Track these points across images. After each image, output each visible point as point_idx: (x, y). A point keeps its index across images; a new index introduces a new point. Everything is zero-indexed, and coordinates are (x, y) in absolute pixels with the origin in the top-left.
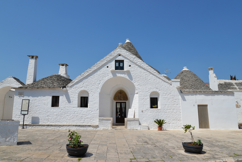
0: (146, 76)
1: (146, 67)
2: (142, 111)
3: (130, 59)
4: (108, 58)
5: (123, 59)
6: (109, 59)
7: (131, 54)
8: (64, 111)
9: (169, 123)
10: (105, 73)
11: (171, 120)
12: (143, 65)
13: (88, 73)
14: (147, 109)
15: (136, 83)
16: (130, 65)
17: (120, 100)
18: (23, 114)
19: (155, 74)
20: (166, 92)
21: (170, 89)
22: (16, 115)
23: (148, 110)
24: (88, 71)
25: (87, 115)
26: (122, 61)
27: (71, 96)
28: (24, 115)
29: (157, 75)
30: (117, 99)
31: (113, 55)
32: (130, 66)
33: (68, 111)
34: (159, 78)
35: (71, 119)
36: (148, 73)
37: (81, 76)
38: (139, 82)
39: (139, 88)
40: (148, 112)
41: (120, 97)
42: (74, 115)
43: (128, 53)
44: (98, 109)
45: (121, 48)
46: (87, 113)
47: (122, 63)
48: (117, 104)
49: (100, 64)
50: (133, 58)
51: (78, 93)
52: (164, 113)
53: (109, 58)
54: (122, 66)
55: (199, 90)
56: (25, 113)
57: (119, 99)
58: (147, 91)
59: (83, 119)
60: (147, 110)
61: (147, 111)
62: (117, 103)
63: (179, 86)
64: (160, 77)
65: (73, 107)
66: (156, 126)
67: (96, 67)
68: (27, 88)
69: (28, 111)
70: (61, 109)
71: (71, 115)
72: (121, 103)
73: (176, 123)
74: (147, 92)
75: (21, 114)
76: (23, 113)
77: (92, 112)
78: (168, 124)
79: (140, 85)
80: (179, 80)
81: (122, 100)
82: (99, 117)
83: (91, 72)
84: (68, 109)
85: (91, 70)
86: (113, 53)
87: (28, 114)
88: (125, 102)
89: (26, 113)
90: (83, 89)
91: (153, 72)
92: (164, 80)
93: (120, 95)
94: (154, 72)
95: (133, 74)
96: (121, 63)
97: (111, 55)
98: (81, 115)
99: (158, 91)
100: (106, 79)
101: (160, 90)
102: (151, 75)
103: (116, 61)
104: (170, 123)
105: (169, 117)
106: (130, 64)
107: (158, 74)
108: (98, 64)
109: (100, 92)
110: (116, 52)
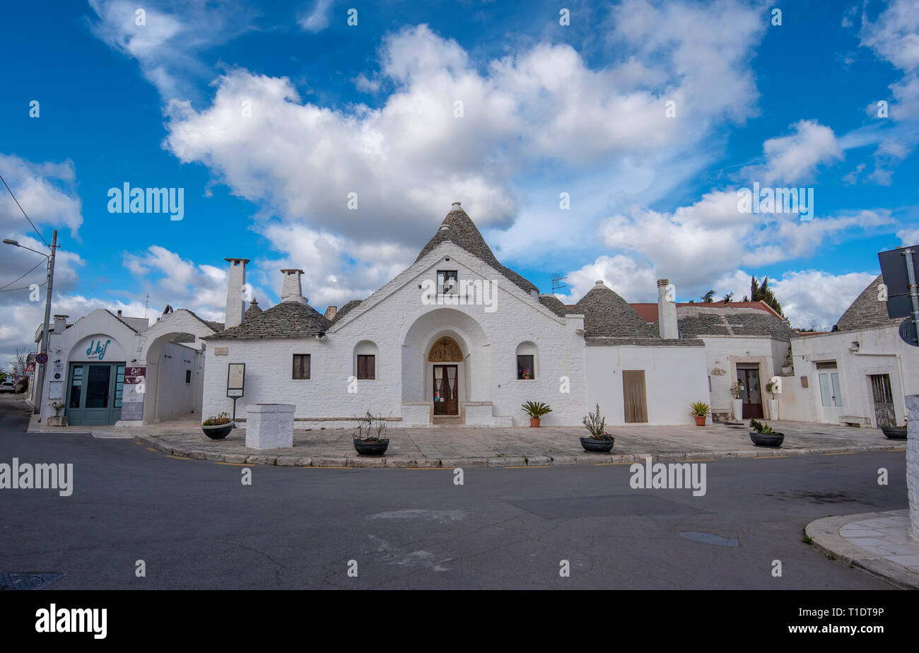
0: (508, 307)
2: (499, 386)
3: (472, 268)
6: (423, 269)
8: (324, 388)
10: (414, 301)
11: (564, 404)
13: (376, 302)
14: (511, 381)
15: (485, 322)
17: (444, 361)
18: (230, 397)
19: (527, 303)
20: (553, 343)
21: (561, 336)
22: (211, 399)
23: (511, 384)
24: (375, 297)
25: (376, 396)
26: (454, 273)
27: (337, 353)
28: (235, 398)
30: (435, 357)
31: (433, 258)
33: (331, 388)
35: (338, 406)
36: (511, 299)
38: (491, 321)
39: (493, 334)
40: (512, 387)
41: (443, 352)
42: (344, 396)
43: (466, 255)
44: (399, 383)
45: (451, 243)
46: (376, 391)
47: (454, 278)
48: (436, 370)
49: (402, 281)
51: (353, 347)
52: (547, 390)
53: (423, 267)
55: (627, 338)
56: (236, 395)
57: (440, 358)
58: (510, 340)
59: (367, 405)
61: (509, 385)
62: (435, 367)
63: (583, 329)
64: (539, 310)
65: (343, 379)
66: (527, 417)
67: (392, 287)
68: (235, 337)
69: (243, 389)
70: (316, 384)
71: (339, 398)
72: (445, 367)
73: (575, 411)
74: (510, 344)
75: (228, 396)
76: (232, 393)
77: (385, 388)
79: (494, 327)
80: (583, 316)
81: (448, 361)
82: (403, 400)
83: (383, 299)
84: (331, 382)
85: (382, 294)
86: (433, 255)
87: (243, 396)
88: (456, 366)
89: (239, 393)
90: (365, 339)
91: (523, 297)
92: (548, 315)
93: (442, 348)
96: (450, 278)
97: (428, 261)
99: (534, 339)
100: (417, 314)
101: (538, 339)
102: (520, 305)
103: (439, 273)
104: (561, 412)
105: (559, 398)
106: (471, 279)
108: (399, 279)
109: (403, 344)
110: (440, 252)
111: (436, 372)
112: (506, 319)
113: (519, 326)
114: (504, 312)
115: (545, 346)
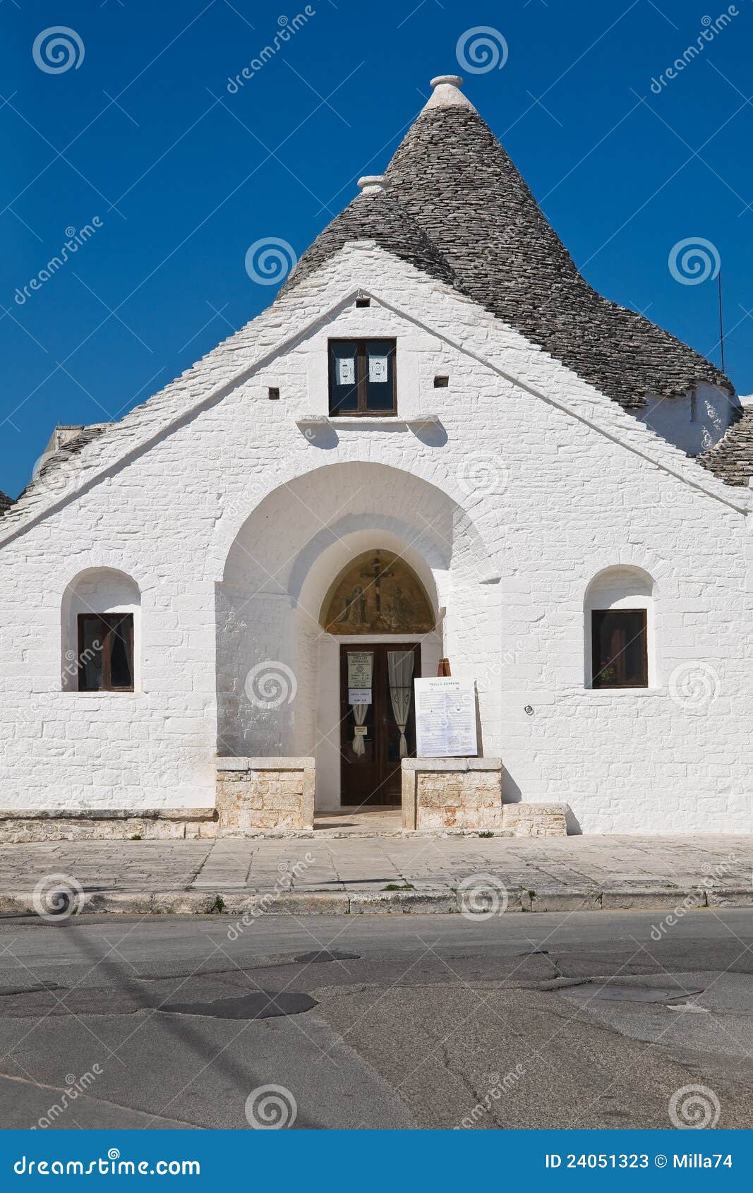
1: (557, 388)
2: (529, 709)
3: (442, 330)
4: (279, 325)
5: (387, 334)
6: (280, 337)
7: (446, 294)
10: (254, 440)
11: (737, 765)
12: (537, 371)
14: (567, 692)
15: (484, 507)
16: (442, 374)
17: (374, 630)
19: (626, 439)
20: (706, 569)
21: (733, 549)
23: (569, 702)
24: (127, 427)
25: (135, 742)
26: (386, 347)
27: (10, 611)
29: (639, 448)
30: (346, 618)
31: (317, 300)
32: (440, 382)
35: (19, 774)
37: (82, 469)
38: (507, 500)
39: (507, 545)
40: (572, 710)
41: (371, 602)
42: (37, 742)
43: (424, 289)
44: (208, 703)
45: (371, 249)
46: (134, 727)
47: (384, 361)
48: (351, 659)
49: (214, 376)
50: (466, 320)
51: (62, 590)
53: (282, 330)
54: (383, 378)
57: (363, 620)
58: (568, 563)
59: (106, 771)
60: (567, 697)
61: (562, 707)
62: (345, 649)
64: (661, 462)
65: (32, 693)
67: (186, 395)
71: (22, 747)
72: (380, 651)
74: (567, 575)
77: (167, 718)
79: (514, 520)
81: (388, 631)
82: (220, 754)
85: (151, 421)
86: (315, 292)
88: (416, 648)
90: (97, 564)
91: (611, 423)
92: (694, 480)
93: (369, 588)
94: (620, 421)
95: (463, 439)
96: (373, 361)
97: (297, 307)
98: (90, 742)
99: (643, 560)
100: (264, 481)
101: (659, 557)
103: (338, 348)
105: (720, 748)
106: (442, 365)
107: (651, 440)
108: (202, 371)
109: (221, 579)
110: (337, 277)
111: (352, 670)
112: (554, 494)
113: (595, 516)
114: (545, 471)
115: (681, 579)
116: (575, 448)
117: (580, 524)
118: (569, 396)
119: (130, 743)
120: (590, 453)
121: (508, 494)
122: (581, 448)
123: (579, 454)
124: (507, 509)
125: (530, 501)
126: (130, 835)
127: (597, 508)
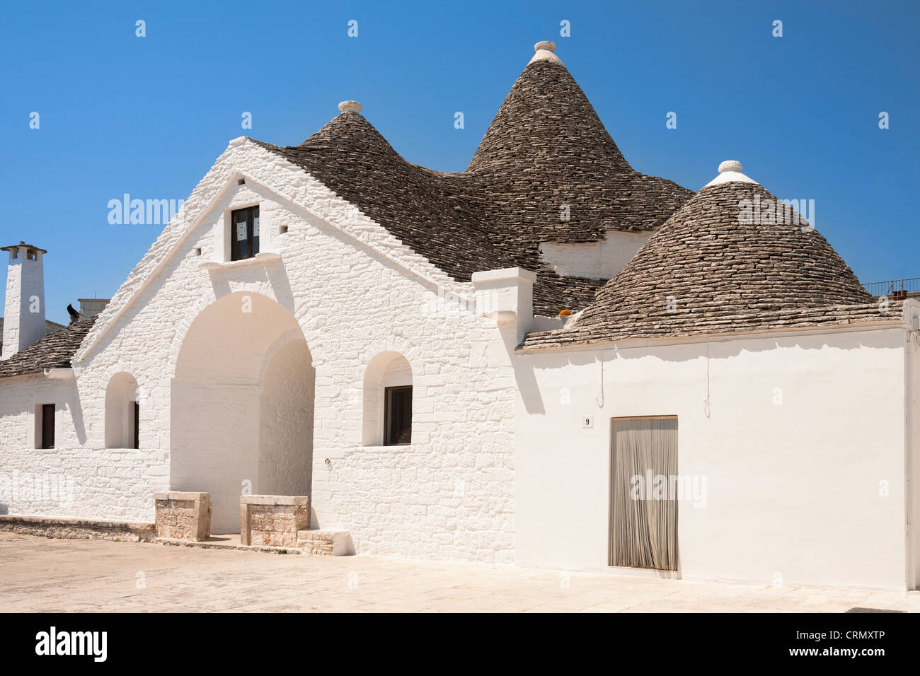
0: (352, 273)
1: (348, 221)
3: (281, 193)
4: (196, 207)
5: (253, 203)
6: (198, 212)
7: (283, 166)
8: (70, 465)
9: (449, 523)
10: (189, 284)
11: (461, 508)
12: (334, 212)
13: (131, 295)
14: (352, 449)
15: (308, 316)
16: (284, 224)
19: (389, 256)
20: (442, 352)
21: (461, 333)
23: (353, 457)
24: (129, 285)
25: (134, 480)
26: (253, 212)
27: (84, 401)
29: (398, 260)
31: (214, 185)
32: (285, 229)
33: (78, 466)
34: (414, 277)
35: (87, 498)
36: (359, 253)
37: (111, 313)
38: (320, 309)
39: (320, 342)
40: (355, 463)
42: (95, 479)
43: (270, 165)
44: (166, 456)
45: (243, 143)
46: (134, 471)
49: (167, 245)
50: (293, 182)
51: (105, 387)
52: (426, 470)
53: (198, 209)
58: (354, 353)
59: (123, 498)
60: (351, 453)
61: (349, 460)
65: (93, 450)
66: (385, 539)
67: (154, 260)
70: (61, 457)
71: (88, 483)
73: (484, 528)
74: (353, 362)
77: (149, 466)
78: (444, 529)
79: (324, 324)
83: (139, 287)
84: (78, 455)
85: (140, 279)
86: (213, 180)
90: (120, 370)
91: (381, 244)
92: (433, 281)
94: (385, 242)
95: (295, 269)
97: (206, 191)
98: (116, 479)
99: (401, 347)
100: (193, 311)
101: (411, 344)
102: (377, 265)
104: (454, 527)
105: (450, 494)
106: (284, 217)
107: (406, 253)
108: (161, 243)
109: (174, 376)
110: (224, 167)
112: (347, 303)
113: (372, 316)
114: (343, 286)
115: (426, 360)
116: (360, 266)
117: (362, 323)
118: (354, 227)
119: (132, 481)
120: (369, 269)
121: (321, 305)
122: (364, 265)
123: (363, 271)
124: (320, 316)
125: (333, 309)
126: (115, 538)
127: (373, 310)
